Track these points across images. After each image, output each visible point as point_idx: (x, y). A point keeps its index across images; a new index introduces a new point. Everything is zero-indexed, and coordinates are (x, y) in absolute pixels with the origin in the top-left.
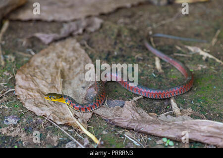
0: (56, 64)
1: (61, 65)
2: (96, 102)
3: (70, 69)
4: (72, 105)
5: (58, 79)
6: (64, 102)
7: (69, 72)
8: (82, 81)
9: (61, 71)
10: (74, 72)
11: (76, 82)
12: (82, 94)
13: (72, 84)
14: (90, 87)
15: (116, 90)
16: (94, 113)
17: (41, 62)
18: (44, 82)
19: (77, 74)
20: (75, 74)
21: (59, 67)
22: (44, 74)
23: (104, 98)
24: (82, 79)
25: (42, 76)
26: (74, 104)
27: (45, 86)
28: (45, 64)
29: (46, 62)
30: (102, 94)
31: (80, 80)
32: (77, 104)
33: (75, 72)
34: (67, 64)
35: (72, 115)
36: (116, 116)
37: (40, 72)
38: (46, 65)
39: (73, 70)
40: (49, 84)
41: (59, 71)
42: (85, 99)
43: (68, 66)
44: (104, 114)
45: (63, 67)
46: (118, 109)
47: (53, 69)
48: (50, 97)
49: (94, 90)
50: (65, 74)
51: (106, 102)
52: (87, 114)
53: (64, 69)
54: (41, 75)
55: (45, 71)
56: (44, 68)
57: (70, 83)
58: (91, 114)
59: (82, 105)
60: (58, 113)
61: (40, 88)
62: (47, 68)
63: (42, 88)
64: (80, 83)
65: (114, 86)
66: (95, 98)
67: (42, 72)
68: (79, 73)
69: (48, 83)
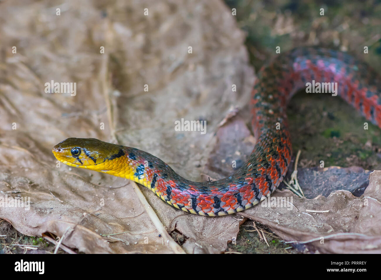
0: (89, 33)
1: (109, 36)
2: (256, 175)
3: (146, 49)
4: (161, 188)
5: (101, 91)
6: (130, 176)
7: (145, 62)
8: (198, 96)
9: (112, 59)
10: (162, 64)
11: (173, 101)
12: (198, 149)
13: (157, 111)
14: (231, 120)
15: (335, 128)
16: (248, 220)
17: (32, 27)
18: (44, 103)
19: (176, 71)
20: (168, 70)
21: (103, 43)
22: (41, 70)
23: (289, 160)
24: (195, 90)
25: (37, 82)
26: (169, 183)
27: (47, 118)
28: (44, 35)
29: (52, 26)
30: (281, 145)
31: (189, 93)
32: (183, 183)
33: (168, 63)
34: (135, 34)
35: (161, 230)
36: (337, 229)
37: (28, 65)
38: (52, 37)
39: (158, 54)
40: (65, 111)
41: (105, 60)
42: (211, 168)
43: (140, 39)
44: (288, 222)
45: (118, 41)
46: (342, 203)
47: (79, 51)
48: (75, 154)
49: (245, 130)
50: (129, 70)
51: (294, 175)
52: (221, 223)
53: (121, 52)
54: (32, 76)
55: (46, 60)
56: (42, 50)
57: (149, 108)
58: (234, 224)
59: (204, 187)
60: (105, 221)
61: (30, 129)
62: (53, 49)
63: (38, 127)
64: (188, 104)
65: (325, 114)
66: (252, 159)
67: (37, 63)
68: (183, 66)
69: (58, 106)
